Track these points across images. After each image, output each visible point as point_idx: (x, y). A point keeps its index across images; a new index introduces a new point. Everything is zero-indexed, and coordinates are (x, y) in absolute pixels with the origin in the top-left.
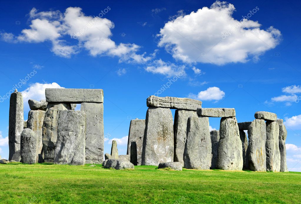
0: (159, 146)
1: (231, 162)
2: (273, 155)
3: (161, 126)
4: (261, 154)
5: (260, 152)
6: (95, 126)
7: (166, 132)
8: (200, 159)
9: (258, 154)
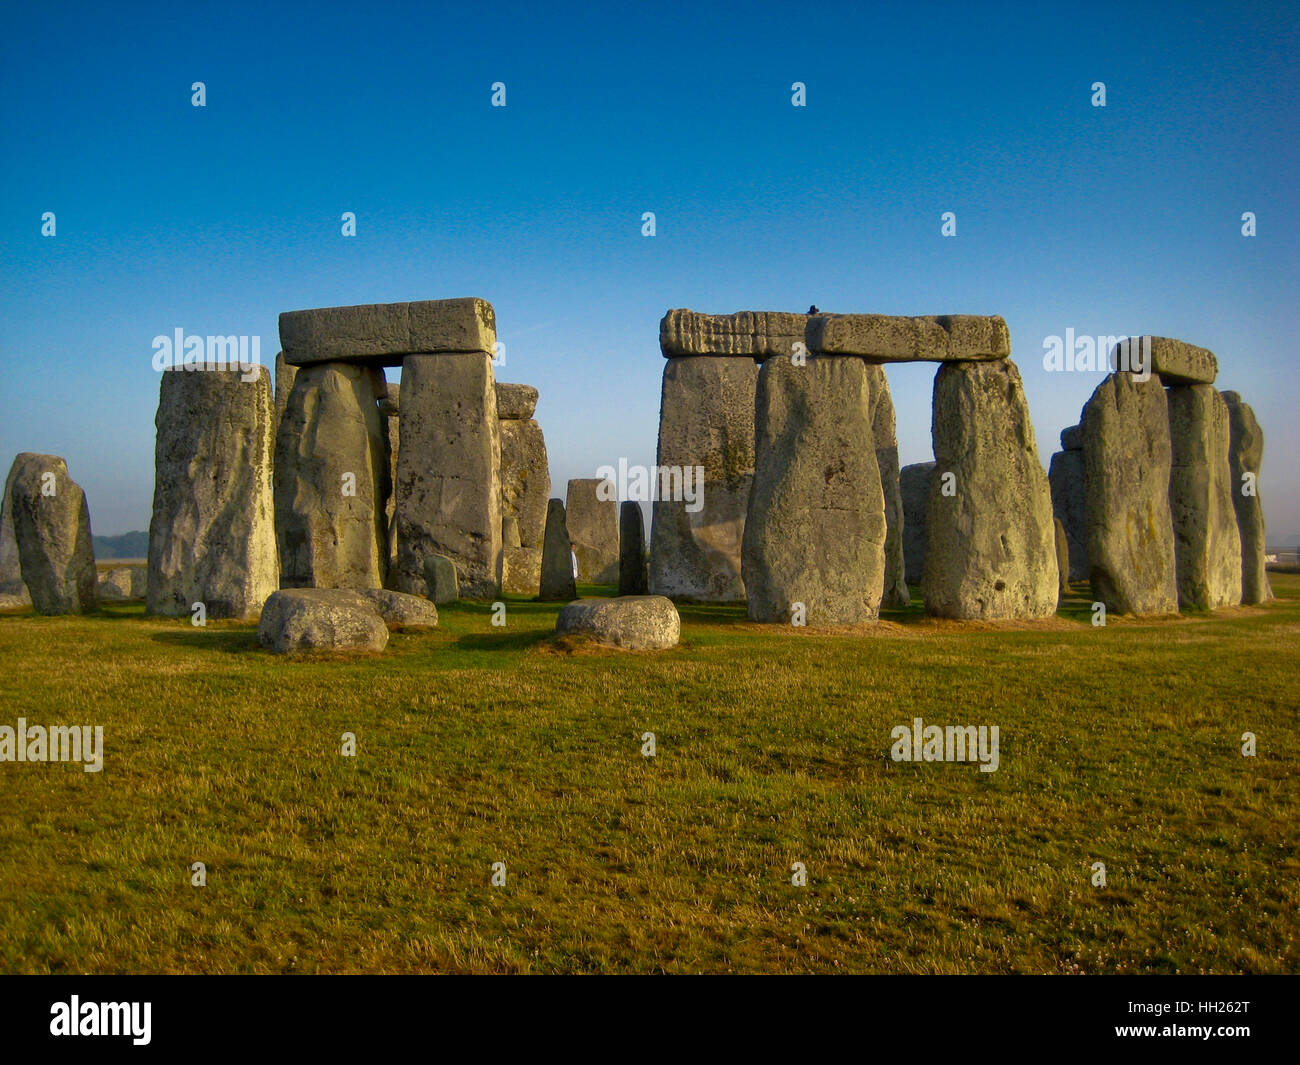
0: (711, 515)
1: (997, 577)
2: (1210, 535)
3: (716, 432)
4: (1150, 531)
5: (1146, 522)
6: (456, 443)
7: (740, 454)
8: (823, 573)
9: (1134, 531)
